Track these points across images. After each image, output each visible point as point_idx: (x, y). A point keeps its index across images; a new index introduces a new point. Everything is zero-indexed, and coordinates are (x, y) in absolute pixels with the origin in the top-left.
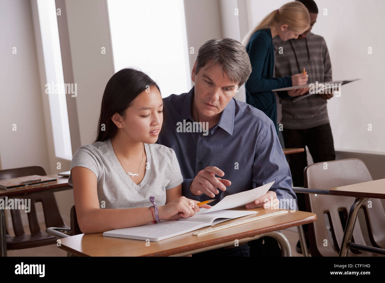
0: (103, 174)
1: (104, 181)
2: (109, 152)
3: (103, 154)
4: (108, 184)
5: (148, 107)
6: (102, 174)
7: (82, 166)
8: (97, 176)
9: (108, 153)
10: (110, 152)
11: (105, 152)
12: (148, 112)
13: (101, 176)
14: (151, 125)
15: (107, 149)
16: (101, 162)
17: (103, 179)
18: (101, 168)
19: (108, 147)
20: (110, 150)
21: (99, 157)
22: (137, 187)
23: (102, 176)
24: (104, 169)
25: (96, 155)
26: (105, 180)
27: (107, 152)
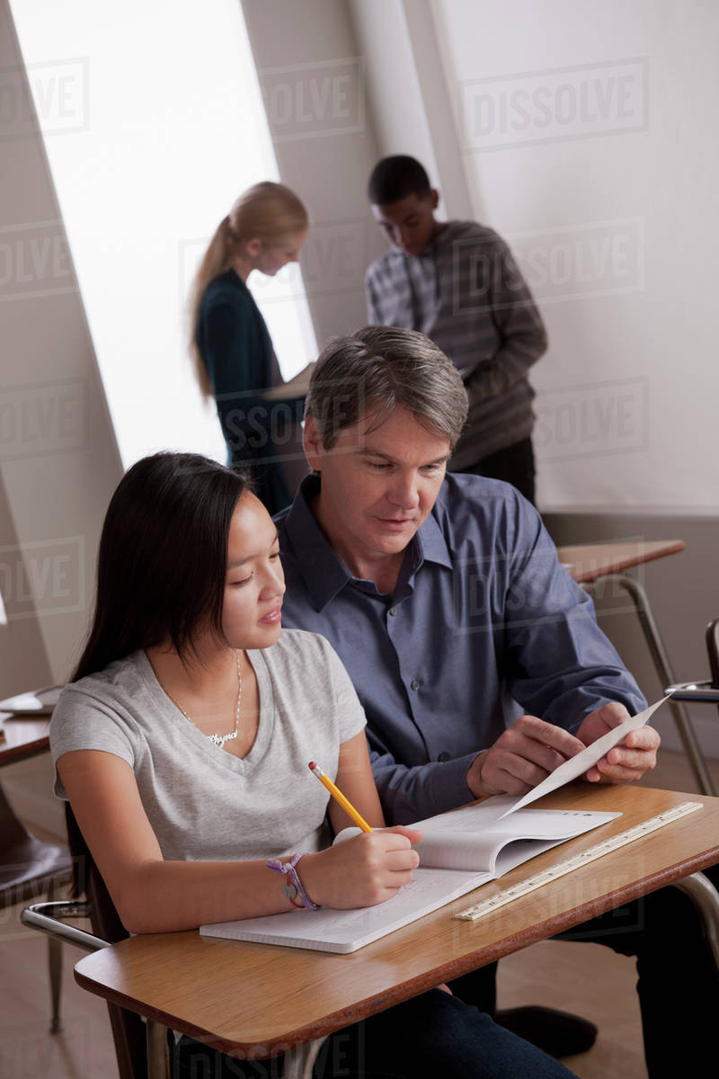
0: (146, 754)
1: (153, 771)
2: (146, 686)
3: (131, 696)
4: (163, 777)
5: (245, 556)
6: (142, 753)
7: (82, 748)
8: (131, 762)
9: (144, 689)
10: (148, 685)
11: (133, 689)
12: (247, 569)
13: (141, 758)
14: (260, 599)
15: (140, 679)
16: (131, 720)
17: (149, 765)
18: (137, 737)
19: (141, 673)
20: (146, 680)
21: (121, 707)
22: (242, 766)
23: (144, 759)
24: (144, 739)
25: (112, 706)
26: (155, 767)
27: (140, 687)
